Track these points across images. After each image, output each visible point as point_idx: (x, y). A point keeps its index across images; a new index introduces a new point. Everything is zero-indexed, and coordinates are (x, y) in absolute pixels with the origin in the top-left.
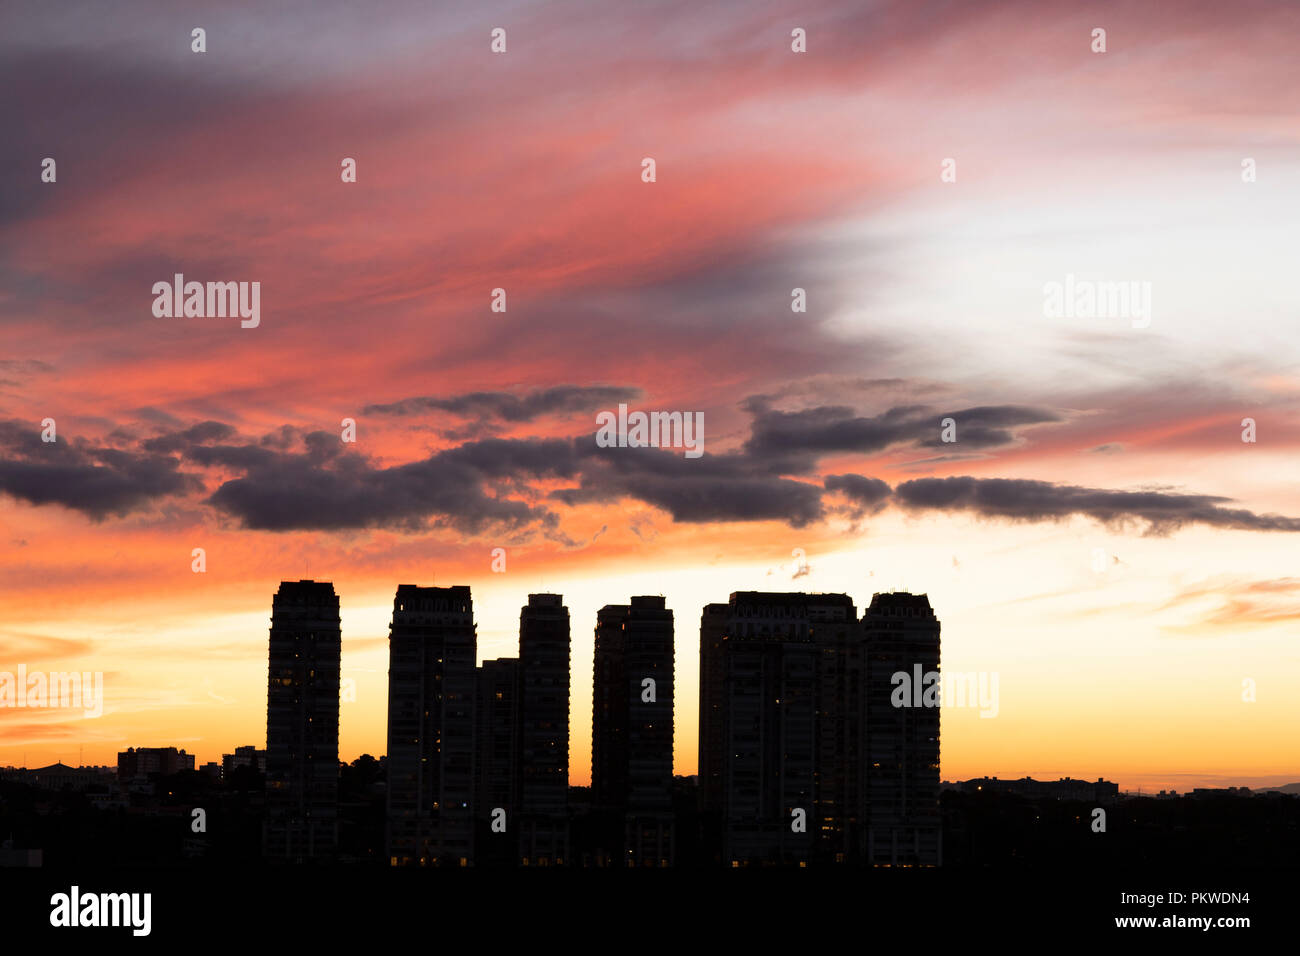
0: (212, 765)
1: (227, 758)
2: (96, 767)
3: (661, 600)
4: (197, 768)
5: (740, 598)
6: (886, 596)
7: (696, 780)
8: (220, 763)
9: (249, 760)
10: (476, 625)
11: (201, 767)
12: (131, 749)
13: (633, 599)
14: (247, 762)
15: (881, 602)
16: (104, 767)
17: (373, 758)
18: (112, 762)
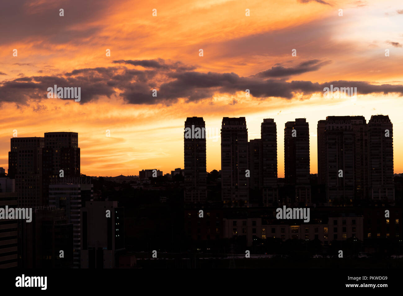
0: (168, 174)
1: (172, 172)
2: (133, 176)
3: (305, 120)
4: (163, 175)
5: (329, 118)
6: (375, 116)
7: (317, 175)
8: (170, 173)
9: (179, 172)
10: (247, 129)
11: (164, 175)
12: (143, 170)
13: (296, 119)
14: (179, 173)
15: (374, 118)
16: (135, 176)
17: (217, 171)
18: (138, 174)
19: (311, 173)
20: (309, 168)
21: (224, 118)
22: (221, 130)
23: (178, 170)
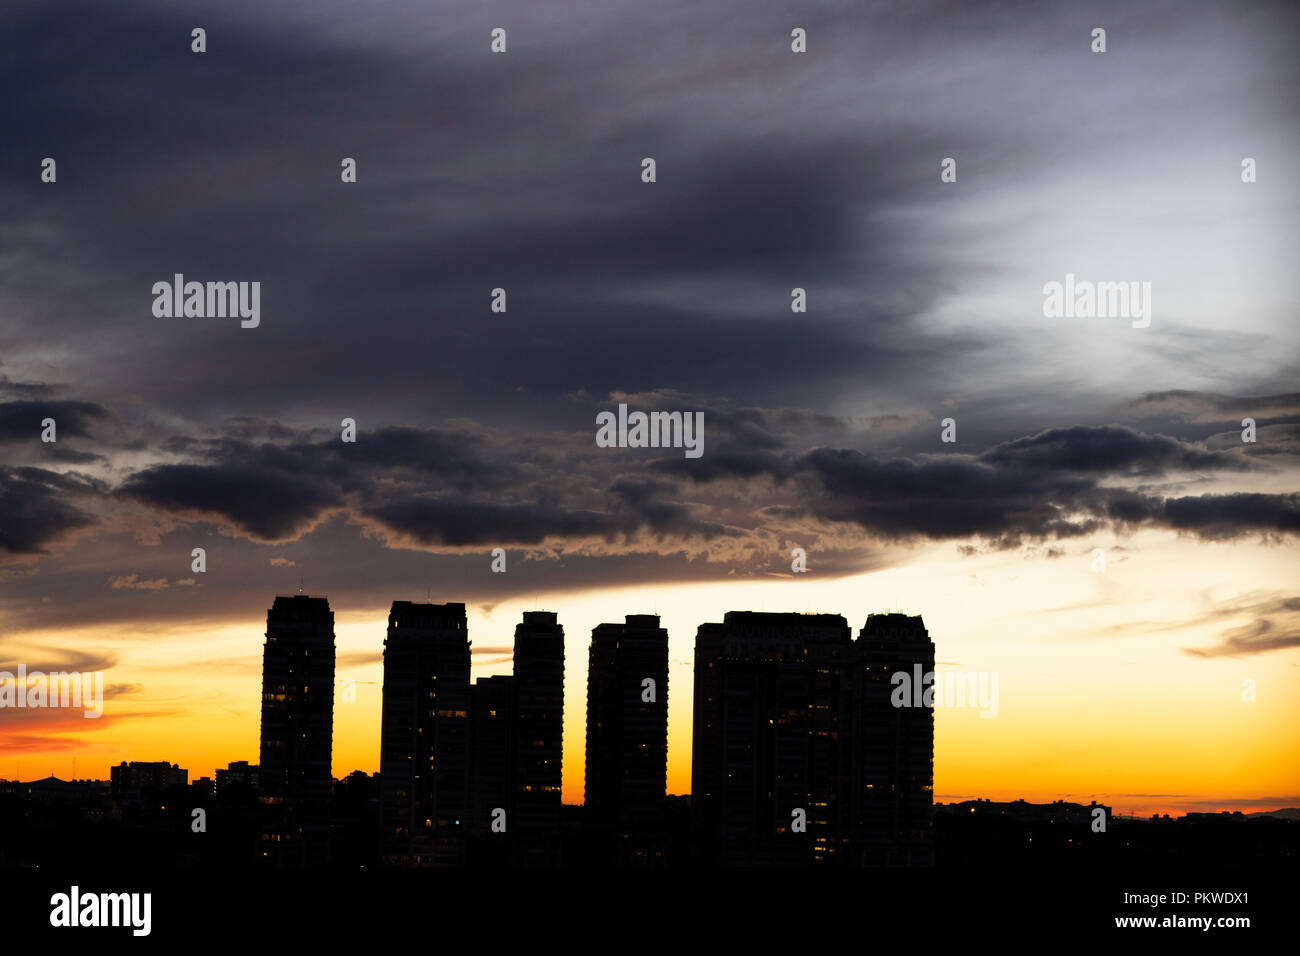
0: (205, 780)
1: (220, 773)
2: (89, 781)
3: (655, 619)
4: (190, 783)
5: (732, 617)
6: (881, 617)
7: (689, 803)
8: (213, 777)
9: (243, 775)
10: (471, 642)
11: (194, 781)
12: (124, 763)
14: (239, 777)
15: (875, 621)
16: (97, 781)
17: (366, 774)
18: (105, 776)
19: (669, 792)
20: (665, 778)
21: (396, 604)
22: (385, 643)
23: (239, 767)
